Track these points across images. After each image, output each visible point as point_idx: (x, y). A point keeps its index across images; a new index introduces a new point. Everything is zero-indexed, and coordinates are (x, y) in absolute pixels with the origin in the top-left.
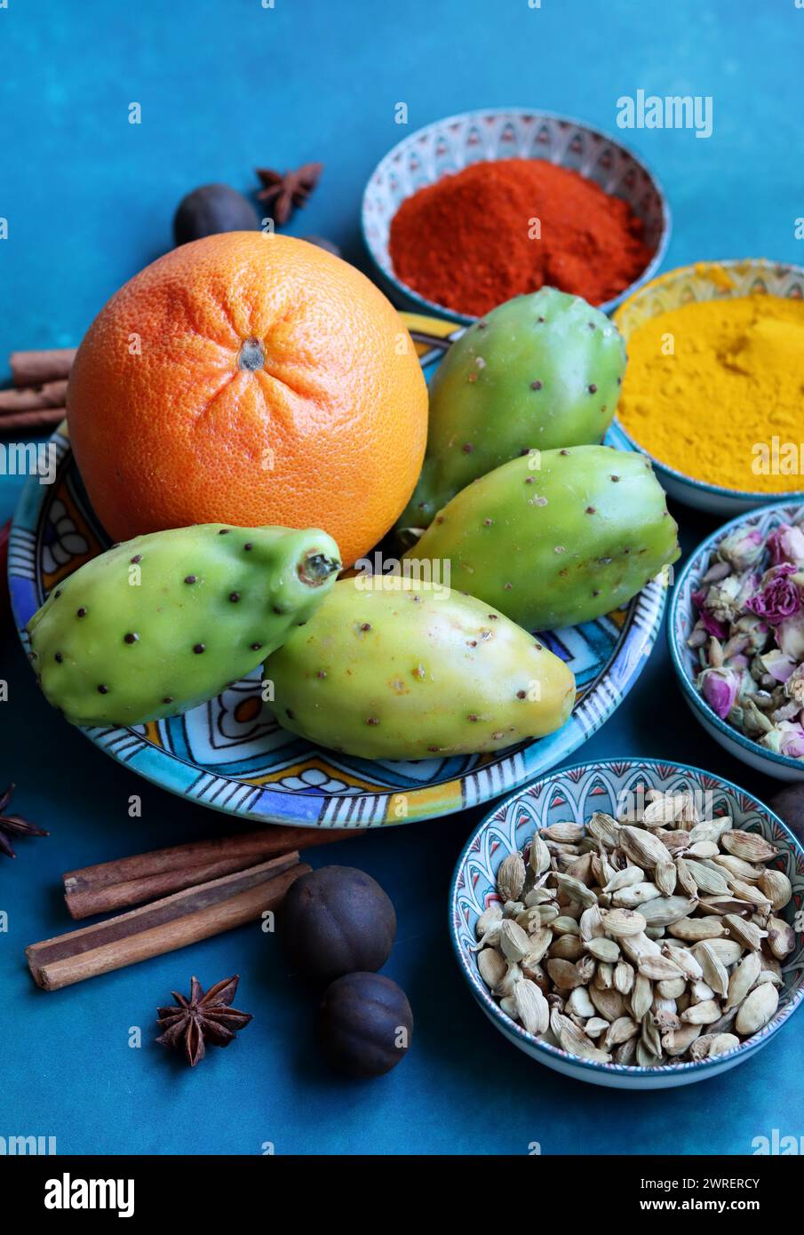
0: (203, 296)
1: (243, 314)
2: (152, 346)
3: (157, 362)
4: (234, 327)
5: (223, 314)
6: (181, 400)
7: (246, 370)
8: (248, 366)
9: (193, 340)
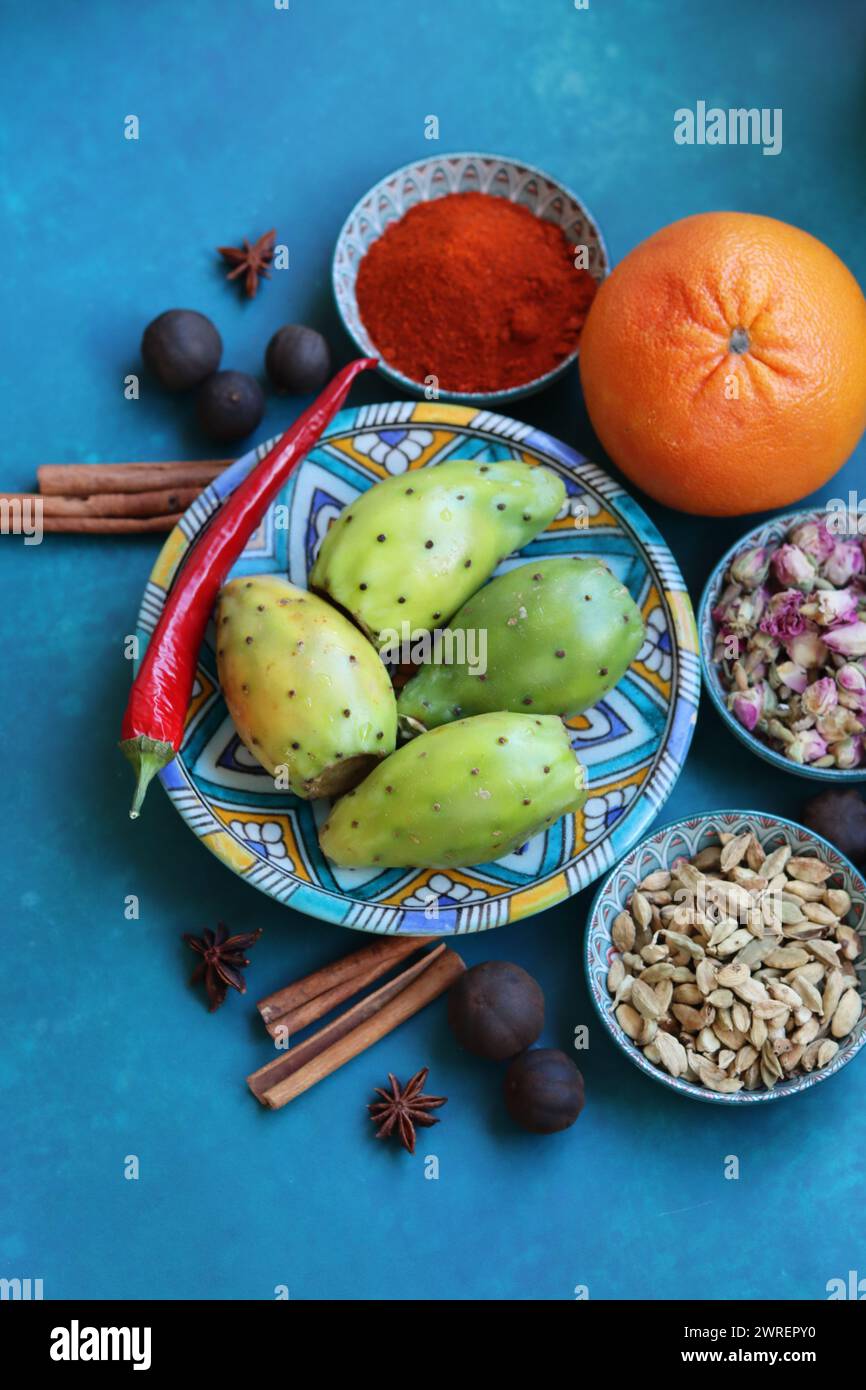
0: (699, 289)
1: (732, 307)
2: (657, 330)
3: (660, 345)
4: (725, 318)
5: (715, 305)
6: (681, 379)
7: (734, 354)
8: (736, 350)
9: (691, 327)
